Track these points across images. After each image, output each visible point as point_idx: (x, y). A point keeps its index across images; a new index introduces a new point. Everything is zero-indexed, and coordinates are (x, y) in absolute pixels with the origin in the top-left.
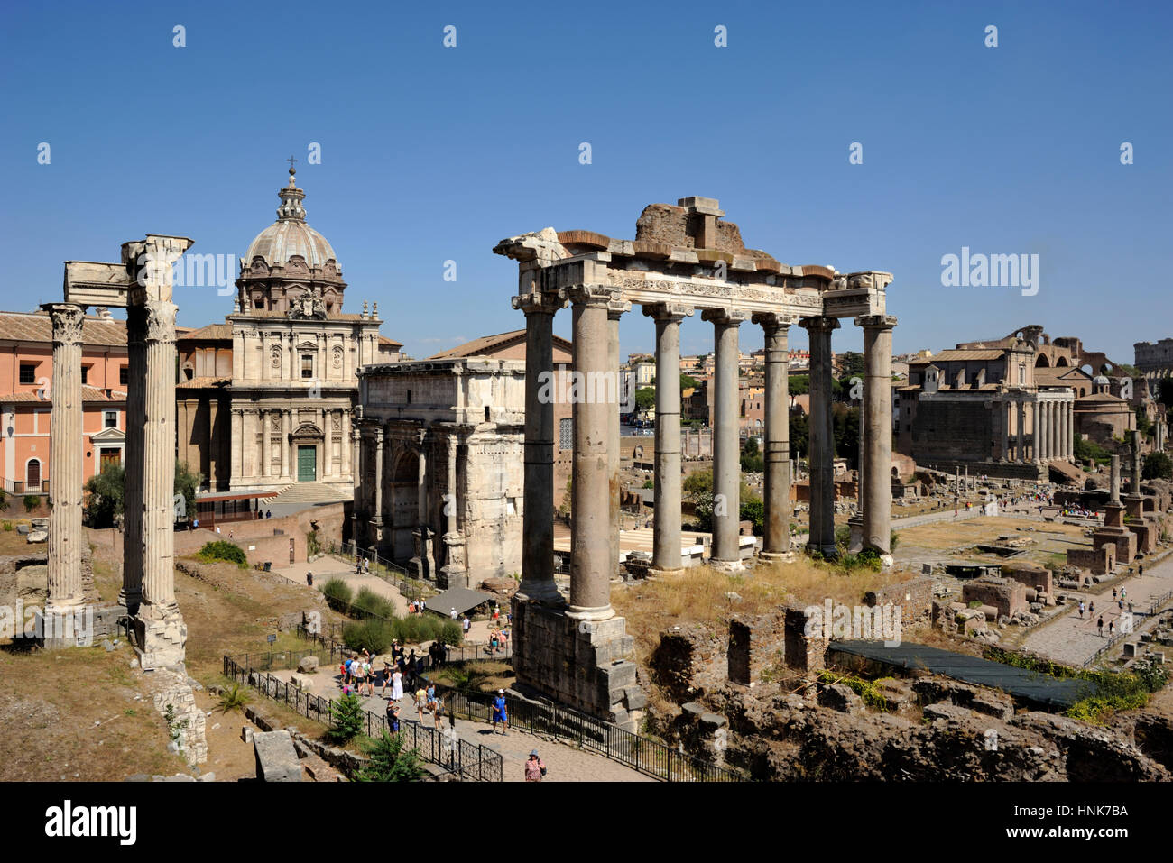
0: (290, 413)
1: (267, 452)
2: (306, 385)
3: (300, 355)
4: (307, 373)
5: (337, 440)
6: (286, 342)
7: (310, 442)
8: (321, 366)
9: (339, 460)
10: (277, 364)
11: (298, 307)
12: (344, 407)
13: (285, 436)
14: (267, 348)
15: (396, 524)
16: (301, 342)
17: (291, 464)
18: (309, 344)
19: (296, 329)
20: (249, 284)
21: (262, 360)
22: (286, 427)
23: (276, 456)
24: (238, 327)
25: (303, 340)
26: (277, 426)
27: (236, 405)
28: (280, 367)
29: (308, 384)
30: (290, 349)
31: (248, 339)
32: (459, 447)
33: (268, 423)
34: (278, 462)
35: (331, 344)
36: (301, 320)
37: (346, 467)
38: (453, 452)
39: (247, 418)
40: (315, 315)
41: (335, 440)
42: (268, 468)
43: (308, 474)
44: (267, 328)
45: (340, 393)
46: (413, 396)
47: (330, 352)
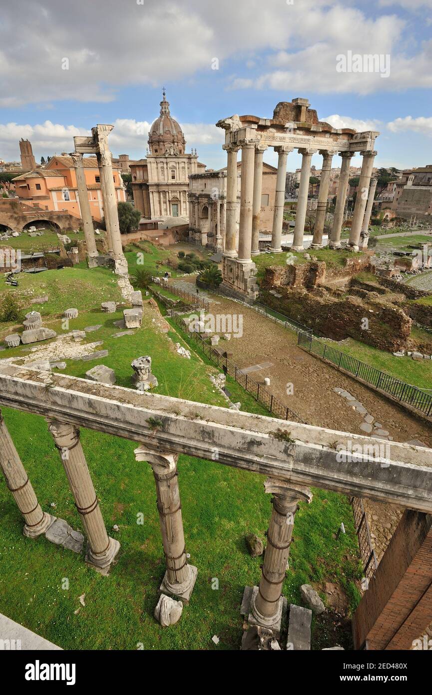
0: (168, 192)
1: (162, 207)
3: (171, 171)
4: (173, 177)
5: (185, 202)
6: (165, 165)
7: (176, 203)
8: (177, 174)
9: (185, 209)
10: (163, 173)
11: (168, 151)
12: (186, 190)
13: (167, 201)
14: (159, 168)
15: (202, 232)
17: (170, 211)
18: (173, 166)
19: (169, 160)
20: (152, 143)
21: (158, 172)
22: (168, 198)
23: (165, 208)
24: (149, 160)
25: (170, 165)
26: (165, 197)
27: (151, 189)
28: (164, 175)
29: (173, 181)
30: (167, 168)
31: (152, 164)
32: (221, 205)
33: (162, 196)
34: (166, 210)
35: (182, 165)
36: (170, 156)
37: (187, 212)
38: (219, 207)
39: (155, 194)
40: (174, 155)
41: (183, 202)
42: (163, 212)
43: (176, 214)
44: (159, 160)
45: (185, 185)
46: (206, 185)
47: (180, 169)
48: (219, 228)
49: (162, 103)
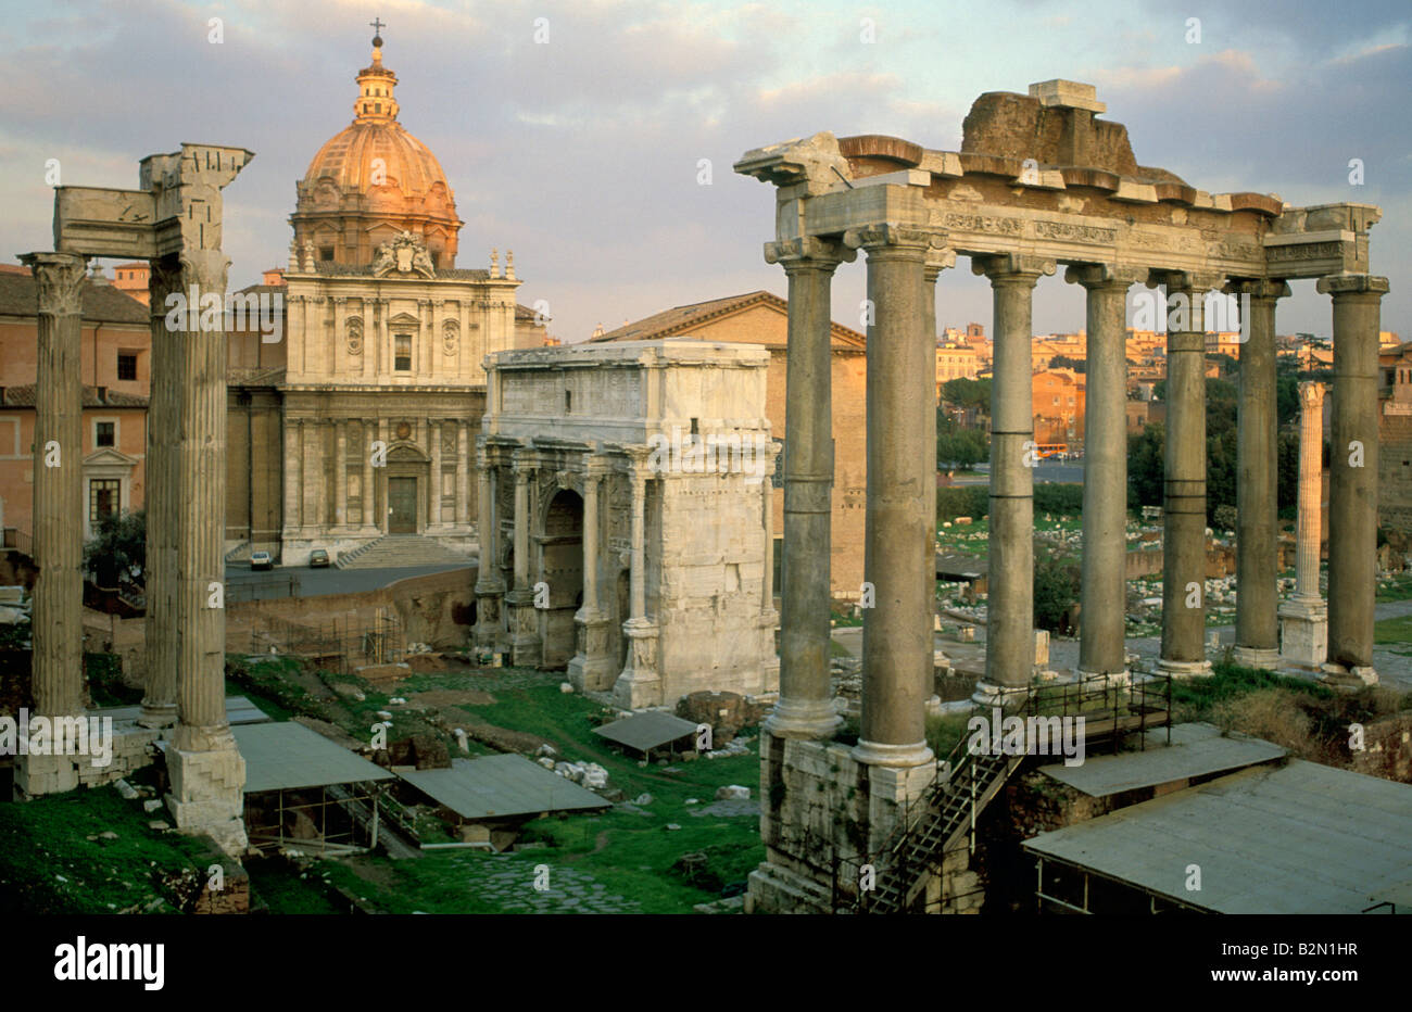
0: (376, 425)
1: (341, 488)
2: (401, 382)
3: (392, 335)
4: (403, 363)
5: (449, 469)
6: (369, 312)
7: (409, 472)
8: (424, 352)
9: (452, 501)
10: (356, 347)
11: (388, 258)
12: (459, 415)
13: (370, 460)
14: (340, 324)
16: (394, 313)
17: (377, 507)
18: (404, 316)
19: (385, 292)
20: (308, 222)
21: (333, 343)
23: (355, 491)
24: (295, 290)
25: (396, 309)
26: (358, 446)
27: (291, 411)
28: (361, 353)
29: (404, 379)
30: (377, 325)
31: (311, 308)
32: (649, 483)
33: (342, 442)
34: (358, 503)
35: (440, 316)
36: (394, 277)
37: (463, 512)
38: (639, 490)
39: (309, 432)
40: (414, 271)
41: (446, 469)
42: (341, 513)
43: (404, 523)
44: (341, 292)
45: (454, 394)
46: (575, 400)
47: (438, 329)
48: (638, 586)
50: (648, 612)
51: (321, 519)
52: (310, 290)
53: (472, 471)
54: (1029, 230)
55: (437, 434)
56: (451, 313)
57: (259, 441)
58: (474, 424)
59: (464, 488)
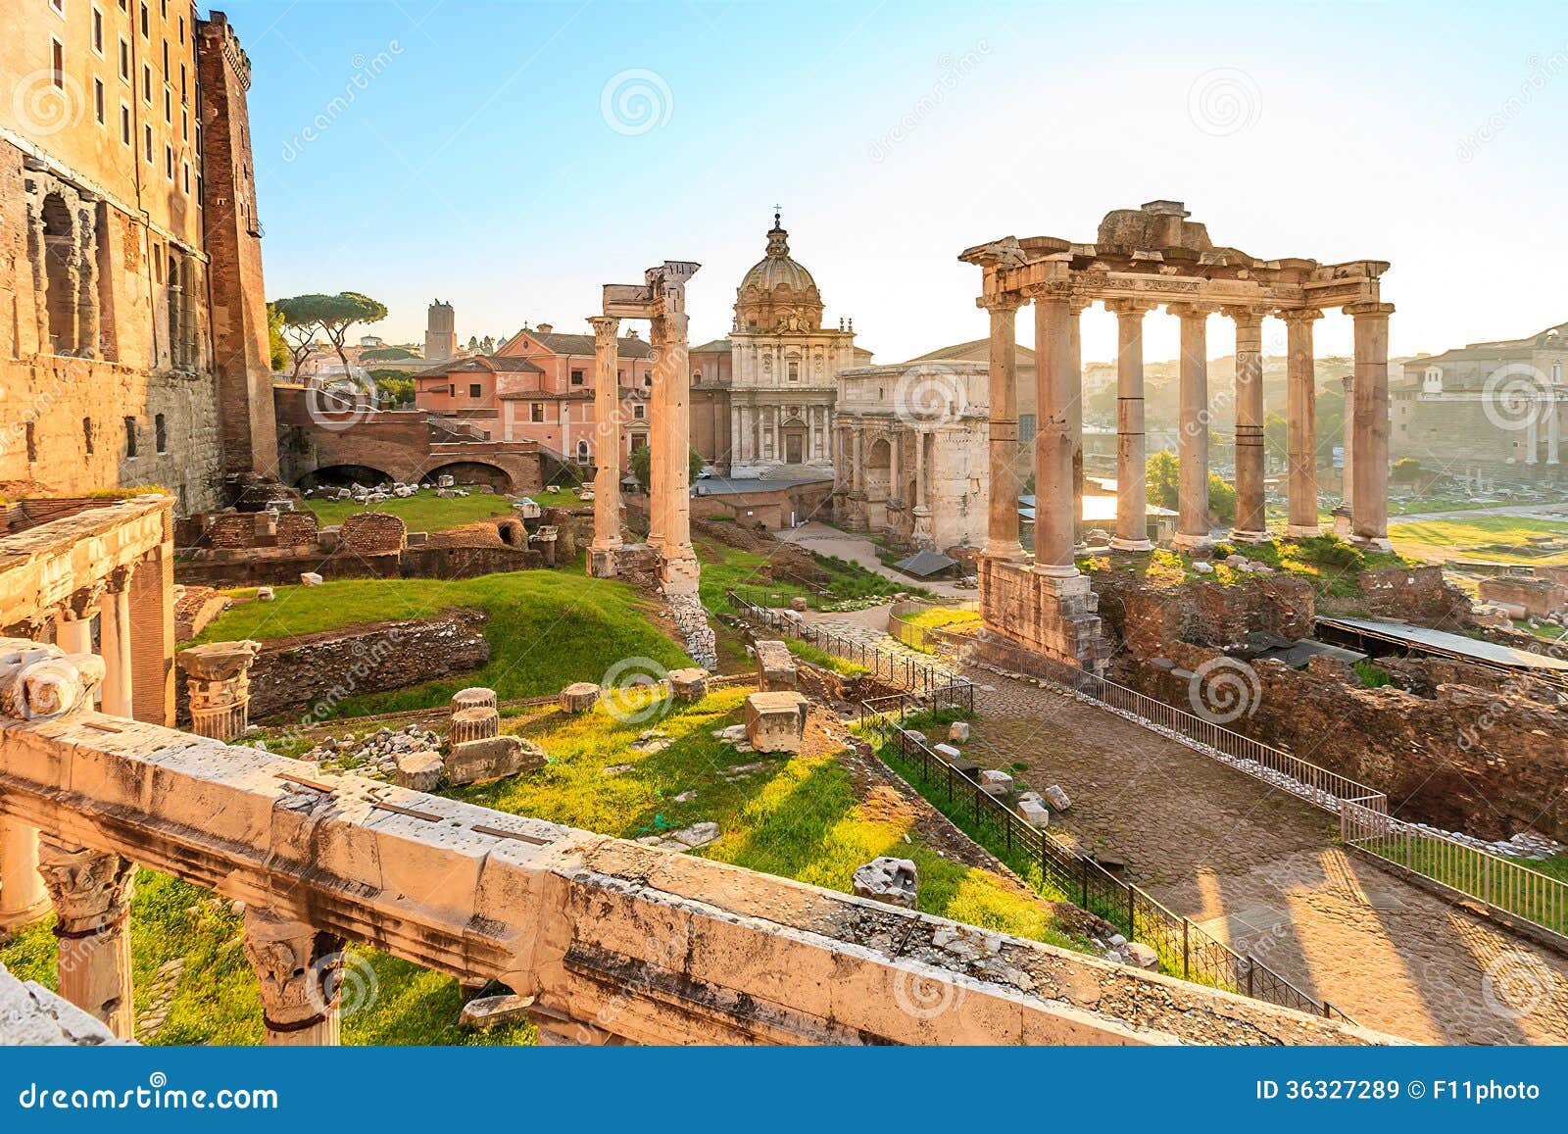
0: (779, 408)
1: (761, 440)
2: (792, 386)
3: (787, 363)
4: (793, 376)
5: (819, 430)
6: (775, 351)
7: (797, 432)
8: (804, 371)
9: (821, 447)
10: (768, 369)
11: (785, 323)
12: (823, 402)
13: (776, 427)
14: (760, 357)
15: (871, 499)
16: (788, 351)
17: (780, 449)
18: (794, 353)
19: (783, 341)
20: (743, 307)
21: (756, 367)
22: (776, 420)
23: (769, 442)
24: (736, 341)
25: (789, 350)
26: (769, 419)
27: (735, 402)
28: (771, 372)
29: (794, 385)
30: (779, 358)
31: (745, 351)
32: (926, 435)
33: (762, 417)
34: (770, 447)
35: (812, 352)
36: (788, 334)
37: (827, 453)
38: (920, 438)
39: (745, 413)
40: (798, 330)
41: (817, 430)
42: (762, 453)
43: (795, 457)
44: (759, 341)
45: (822, 392)
46: (885, 393)
47: (811, 359)
48: (920, 488)
49: (770, 232)
50: (927, 503)
51: (751, 456)
52: (744, 341)
53: (831, 432)
54: (1140, 285)
55: (812, 412)
56: (819, 350)
57: (718, 416)
58: (831, 407)
59: (827, 440)
